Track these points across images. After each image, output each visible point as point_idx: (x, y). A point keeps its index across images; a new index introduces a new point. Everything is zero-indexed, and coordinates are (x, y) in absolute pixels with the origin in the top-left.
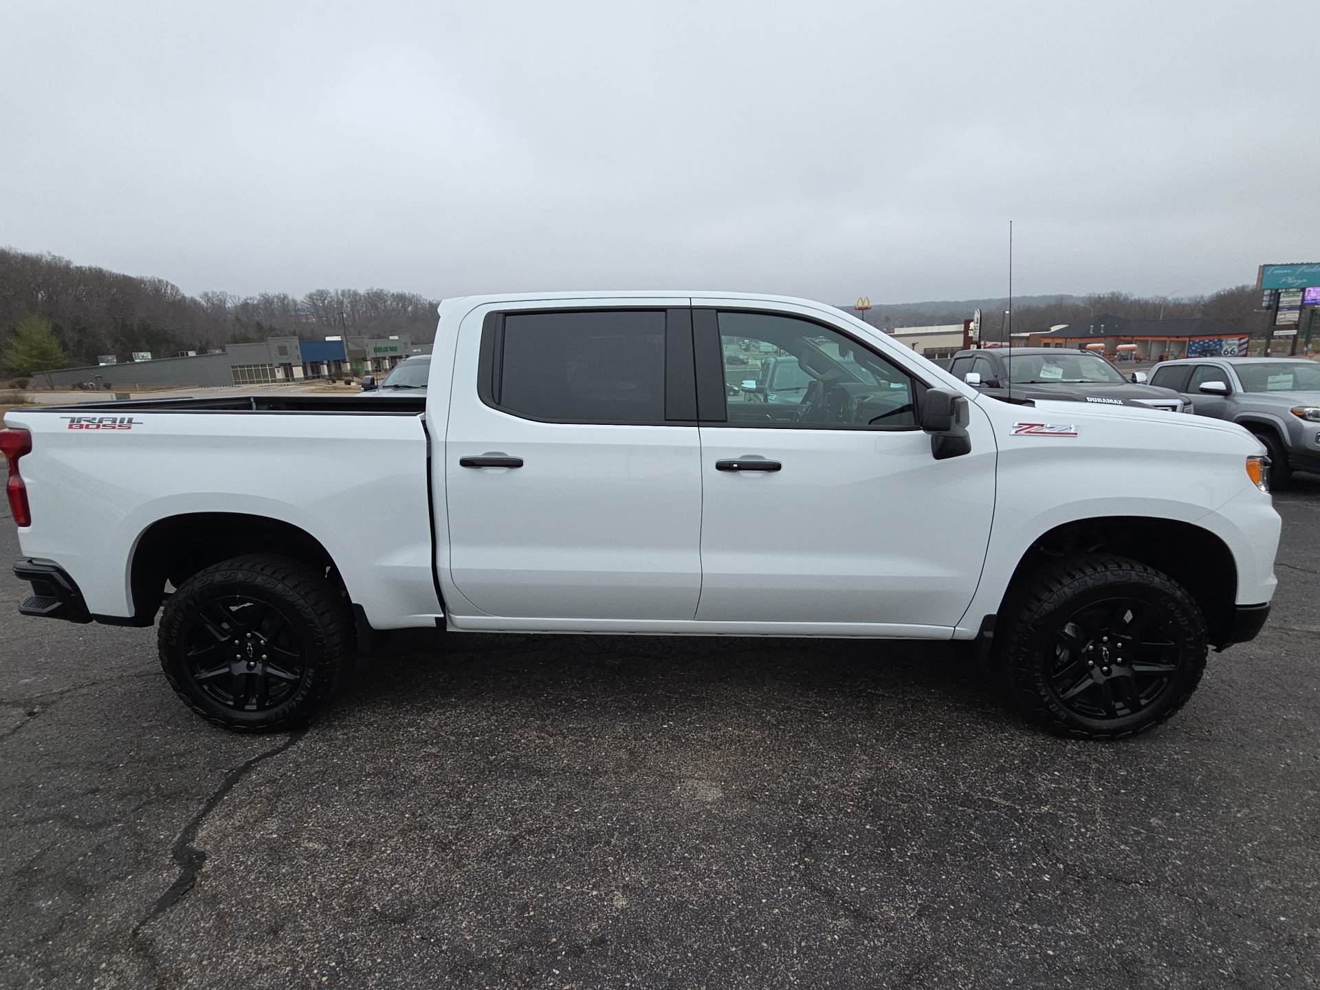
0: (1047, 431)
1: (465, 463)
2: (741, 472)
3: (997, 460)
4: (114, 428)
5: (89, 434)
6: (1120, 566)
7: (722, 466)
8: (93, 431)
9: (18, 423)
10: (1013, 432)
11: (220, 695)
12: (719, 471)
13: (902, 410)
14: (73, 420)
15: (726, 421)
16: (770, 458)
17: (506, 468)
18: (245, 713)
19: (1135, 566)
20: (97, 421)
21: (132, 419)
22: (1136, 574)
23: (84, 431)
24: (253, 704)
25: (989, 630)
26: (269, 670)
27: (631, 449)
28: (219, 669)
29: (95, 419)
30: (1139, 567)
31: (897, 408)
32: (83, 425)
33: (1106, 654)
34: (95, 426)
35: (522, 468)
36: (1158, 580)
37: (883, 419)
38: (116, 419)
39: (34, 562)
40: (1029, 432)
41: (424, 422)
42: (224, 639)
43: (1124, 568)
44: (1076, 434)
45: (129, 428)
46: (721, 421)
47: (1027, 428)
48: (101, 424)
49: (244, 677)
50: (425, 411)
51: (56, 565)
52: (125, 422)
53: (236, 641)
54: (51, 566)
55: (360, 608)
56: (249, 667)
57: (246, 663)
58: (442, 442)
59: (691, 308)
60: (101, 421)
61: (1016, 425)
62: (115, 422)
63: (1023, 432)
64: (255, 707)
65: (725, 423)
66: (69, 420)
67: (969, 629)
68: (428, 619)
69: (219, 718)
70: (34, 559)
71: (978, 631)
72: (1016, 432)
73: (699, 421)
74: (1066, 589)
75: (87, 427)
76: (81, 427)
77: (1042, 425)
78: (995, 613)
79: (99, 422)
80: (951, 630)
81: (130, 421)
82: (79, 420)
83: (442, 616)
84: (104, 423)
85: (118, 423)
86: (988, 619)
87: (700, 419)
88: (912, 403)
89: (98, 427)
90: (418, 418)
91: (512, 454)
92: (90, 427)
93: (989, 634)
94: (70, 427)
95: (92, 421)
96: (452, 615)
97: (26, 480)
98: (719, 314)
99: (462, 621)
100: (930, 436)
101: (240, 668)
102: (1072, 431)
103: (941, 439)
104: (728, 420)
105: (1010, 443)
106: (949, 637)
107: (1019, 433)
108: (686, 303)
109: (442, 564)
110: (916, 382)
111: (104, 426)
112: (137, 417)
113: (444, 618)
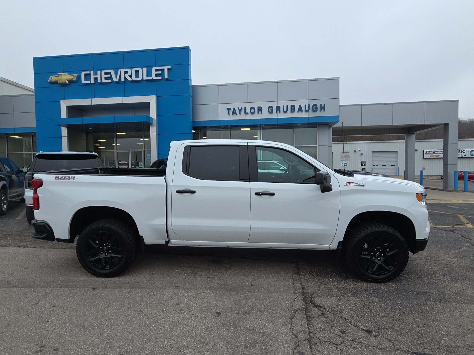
0: (355, 185)
1: (178, 192)
2: (263, 196)
3: (340, 193)
4: (69, 179)
5: (62, 181)
6: (380, 226)
7: (257, 194)
8: (62, 180)
9: (38, 178)
10: (345, 185)
11: (97, 266)
12: (255, 195)
13: (312, 177)
14: (56, 177)
15: (258, 180)
16: (271, 192)
17: (191, 194)
18: (106, 271)
19: (385, 226)
20: (64, 177)
21: (75, 177)
22: (384, 228)
23: (60, 180)
24: (108, 267)
25: (341, 246)
26: (112, 255)
27: (229, 188)
28: (96, 257)
29: (63, 177)
30: (386, 227)
31: (311, 176)
32: (59, 178)
33: (377, 254)
34: (63, 179)
35: (195, 194)
36: (391, 231)
37: (306, 180)
38: (70, 177)
39: (38, 221)
40: (350, 185)
41: (165, 179)
42: (97, 247)
43: (381, 227)
44: (364, 186)
45: (74, 180)
46: (256, 179)
47: (349, 184)
48: (65, 178)
49: (104, 258)
50: (165, 175)
51: (46, 222)
52: (73, 178)
53: (101, 247)
54: (45, 223)
55: (142, 237)
56: (105, 255)
57: (104, 254)
58: (171, 185)
59: (248, 146)
60: (65, 177)
61: (346, 182)
62: (69, 178)
63: (348, 185)
64: (108, 268)
65: (257, 181)
66: (55, 177)
67: (334, 246)
68: (163, 241)
69: (97, 273)
70: (38, 220)
71: (337, 247)
72: (346, 185)
73: (250, 180)
74: (362, 234)
75: (61, 179)
76: (59, 179)
77: (354, 183)
78: (342, 241)
79: (64, 178)
80: (329, 246)
81: (74, 177)
82: (58, 177)
83: (168, 240)
84: (66, 178)
85: (70, 178)
86: (340, 243)
87: (250, 179)
88: (315, 175)
89: (64, 179)
90: (163, 178)
91: (192, 189)
92: (62, 179)
93: (340, 248)
94: (55, 179)
95: (62, 177)
96: (170, 240)
97: (39, 195)
98: (256, 147)
99: (174, 242)
100: (320, 186)
101: (102, 256)
102: (363, 185)
103: (323, 186)
104: (259, 180)
105: (344, 188)
106: (328, 249)
107: (347, 185)
108: (246, 144)
109: (169, 223)
110: (316, 169)
111: (66, 179)
112: (76, 176)
113: (168, 241)
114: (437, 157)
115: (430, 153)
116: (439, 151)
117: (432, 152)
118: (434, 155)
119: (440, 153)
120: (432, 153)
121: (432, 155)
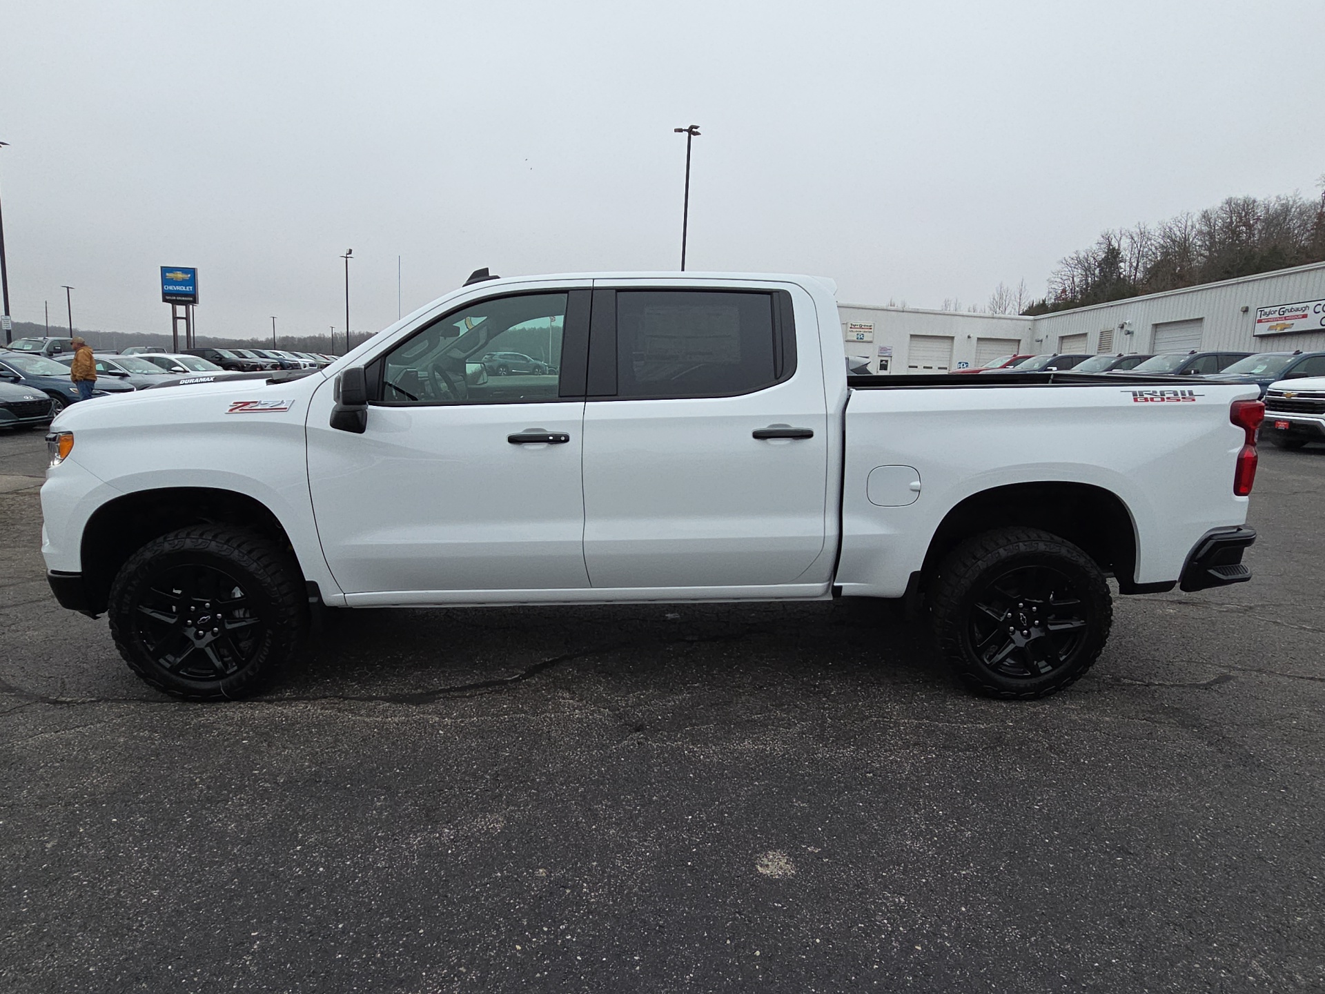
114: (1286, 331)
115: (1270, 316)
116: (1295, 306)
117: (1275, 312)
118: (1279, 322)
119: (1298, 313)
120: (1277, 315)
121: (1274, 323)
